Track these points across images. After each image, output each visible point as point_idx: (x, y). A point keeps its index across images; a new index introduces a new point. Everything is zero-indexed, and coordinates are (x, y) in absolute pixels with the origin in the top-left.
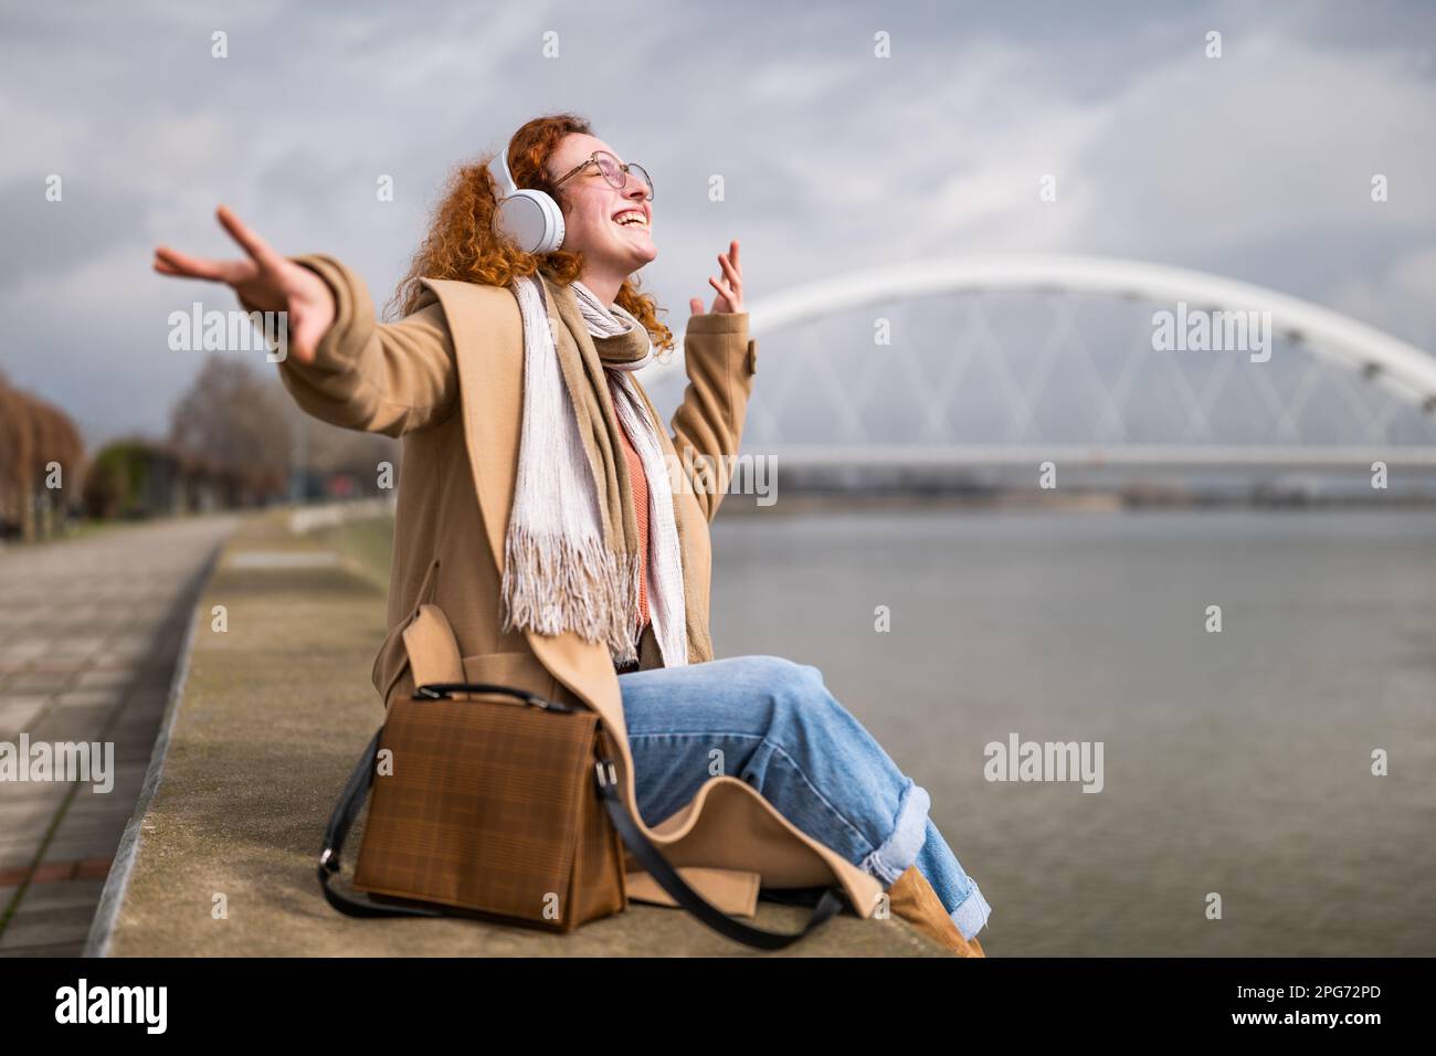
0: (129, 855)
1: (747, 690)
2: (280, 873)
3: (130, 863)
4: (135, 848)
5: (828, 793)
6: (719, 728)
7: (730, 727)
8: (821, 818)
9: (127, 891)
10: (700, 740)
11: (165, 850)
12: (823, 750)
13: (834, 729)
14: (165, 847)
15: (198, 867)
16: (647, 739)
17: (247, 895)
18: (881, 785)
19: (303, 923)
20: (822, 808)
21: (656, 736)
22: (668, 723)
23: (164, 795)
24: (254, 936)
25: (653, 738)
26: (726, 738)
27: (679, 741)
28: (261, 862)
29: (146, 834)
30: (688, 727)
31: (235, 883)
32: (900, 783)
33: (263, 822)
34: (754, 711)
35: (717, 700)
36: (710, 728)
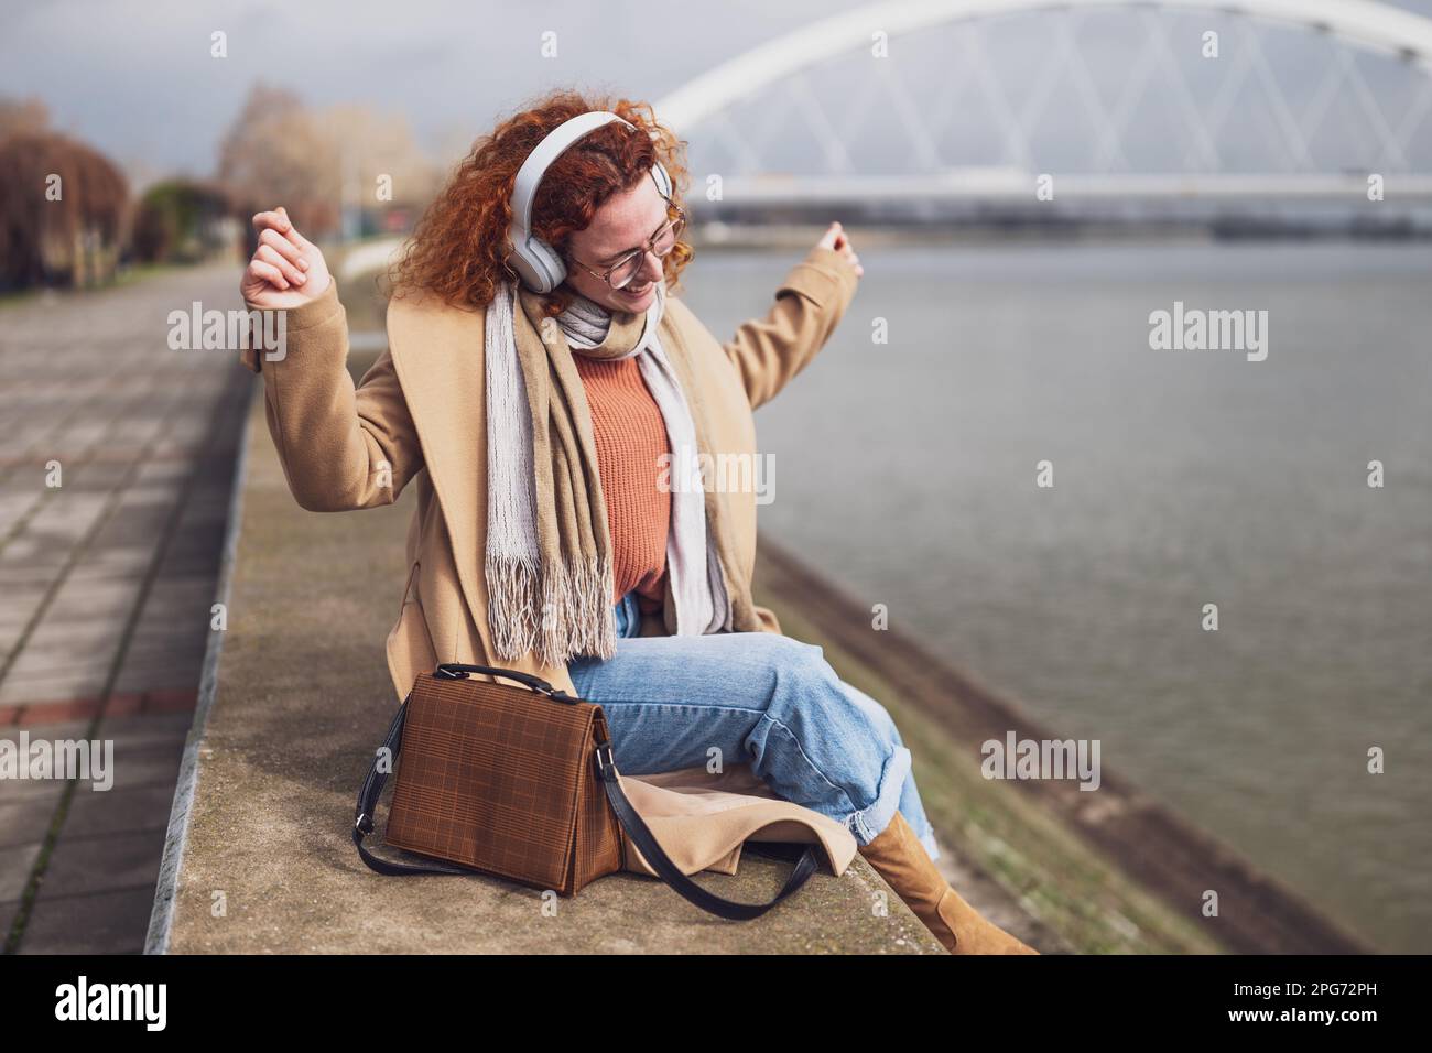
0: (188, 789)
1: (751, 669)
2: (323, 813)
3: (190, 799)
4: (194, 781)
5: (819, 762)
6: (726, 703)
7: (737, 703)
8: (811, 782)
9: (189, 836)
10: (709, 713)
11: (221, 783)
12: (817, 723)
13: (828, 706)
14: (221, 779)
15: (250, 805)
16: (660, 708)
17: (291, 844)
18: (868, 753)
19: (342, 879)
20: (812, 774)
21: (669, 705)
22: (681, 695)
23: (219, 706)
24: (300, 896)
25: (666, 708)
26: (733, 711)
27: (690, 711)
28: (306, 800)
29: (203, 760)
30: (698, 700)
31: (282, 827)
32: (885, 752)
33: (309, 743)
34: (758, 689)
35: (725, 677)
36: (719, 703)
